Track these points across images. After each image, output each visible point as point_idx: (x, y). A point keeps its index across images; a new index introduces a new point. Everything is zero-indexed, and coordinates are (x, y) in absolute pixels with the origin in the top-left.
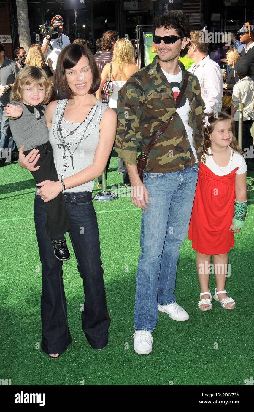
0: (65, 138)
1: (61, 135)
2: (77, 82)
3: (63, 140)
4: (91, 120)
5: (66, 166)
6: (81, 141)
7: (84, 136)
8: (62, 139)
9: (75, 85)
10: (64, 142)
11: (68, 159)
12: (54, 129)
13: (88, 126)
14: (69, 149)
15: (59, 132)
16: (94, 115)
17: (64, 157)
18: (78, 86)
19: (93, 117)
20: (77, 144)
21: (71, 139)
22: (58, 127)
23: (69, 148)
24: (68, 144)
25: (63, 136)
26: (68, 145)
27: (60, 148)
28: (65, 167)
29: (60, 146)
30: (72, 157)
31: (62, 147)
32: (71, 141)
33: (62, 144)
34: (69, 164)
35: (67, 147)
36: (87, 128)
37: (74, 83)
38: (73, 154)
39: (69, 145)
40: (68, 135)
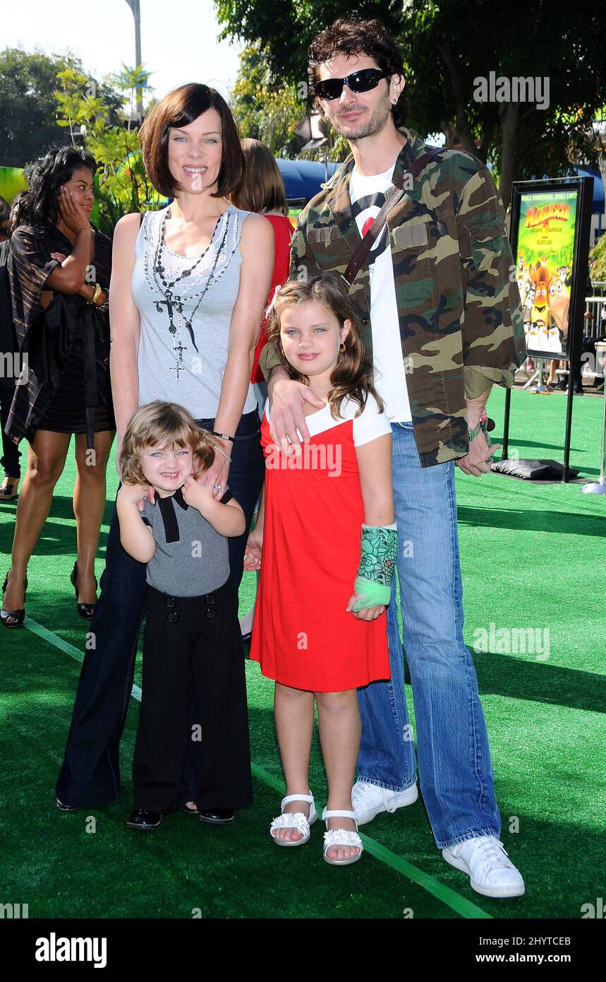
0: (172, 285)
1: (162, 280)
2: (189, 162)
3: (168, 291)
4: (222, 245)
5: (180, 348)
6: (207, 289)
7: (212, 276)
8: (164, 289)
9: (183, 167)
10: (169, 294)
11: (183, 333)
12: (146, 270)
13: (218, 257)
14: (180, 310)
15: (158, 274)
16: (226, 233)
17: (172, 329)
18: (188, 169)
19: (224, 238)
20: (200, 297)
21: (185, 288)
22: (157, 265)
23: (180, 308)
24: (179, 300)
25: (168, 281)
26: (178, 302)
27: (160, 310)
28: (178, 351)
29: (161, 305)
30: (189, 326)
31: (165, 307)
32: (185, 292)
33: (165, 299)
34: (187, 342)
35: (178, 307)
36: (216, 260)
37: (182, 162)
38: (191, 320)
39: (182, 301)
40: (178, 280)
